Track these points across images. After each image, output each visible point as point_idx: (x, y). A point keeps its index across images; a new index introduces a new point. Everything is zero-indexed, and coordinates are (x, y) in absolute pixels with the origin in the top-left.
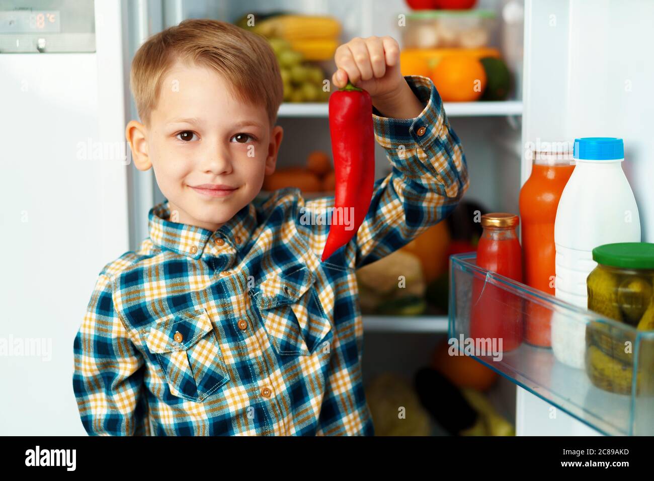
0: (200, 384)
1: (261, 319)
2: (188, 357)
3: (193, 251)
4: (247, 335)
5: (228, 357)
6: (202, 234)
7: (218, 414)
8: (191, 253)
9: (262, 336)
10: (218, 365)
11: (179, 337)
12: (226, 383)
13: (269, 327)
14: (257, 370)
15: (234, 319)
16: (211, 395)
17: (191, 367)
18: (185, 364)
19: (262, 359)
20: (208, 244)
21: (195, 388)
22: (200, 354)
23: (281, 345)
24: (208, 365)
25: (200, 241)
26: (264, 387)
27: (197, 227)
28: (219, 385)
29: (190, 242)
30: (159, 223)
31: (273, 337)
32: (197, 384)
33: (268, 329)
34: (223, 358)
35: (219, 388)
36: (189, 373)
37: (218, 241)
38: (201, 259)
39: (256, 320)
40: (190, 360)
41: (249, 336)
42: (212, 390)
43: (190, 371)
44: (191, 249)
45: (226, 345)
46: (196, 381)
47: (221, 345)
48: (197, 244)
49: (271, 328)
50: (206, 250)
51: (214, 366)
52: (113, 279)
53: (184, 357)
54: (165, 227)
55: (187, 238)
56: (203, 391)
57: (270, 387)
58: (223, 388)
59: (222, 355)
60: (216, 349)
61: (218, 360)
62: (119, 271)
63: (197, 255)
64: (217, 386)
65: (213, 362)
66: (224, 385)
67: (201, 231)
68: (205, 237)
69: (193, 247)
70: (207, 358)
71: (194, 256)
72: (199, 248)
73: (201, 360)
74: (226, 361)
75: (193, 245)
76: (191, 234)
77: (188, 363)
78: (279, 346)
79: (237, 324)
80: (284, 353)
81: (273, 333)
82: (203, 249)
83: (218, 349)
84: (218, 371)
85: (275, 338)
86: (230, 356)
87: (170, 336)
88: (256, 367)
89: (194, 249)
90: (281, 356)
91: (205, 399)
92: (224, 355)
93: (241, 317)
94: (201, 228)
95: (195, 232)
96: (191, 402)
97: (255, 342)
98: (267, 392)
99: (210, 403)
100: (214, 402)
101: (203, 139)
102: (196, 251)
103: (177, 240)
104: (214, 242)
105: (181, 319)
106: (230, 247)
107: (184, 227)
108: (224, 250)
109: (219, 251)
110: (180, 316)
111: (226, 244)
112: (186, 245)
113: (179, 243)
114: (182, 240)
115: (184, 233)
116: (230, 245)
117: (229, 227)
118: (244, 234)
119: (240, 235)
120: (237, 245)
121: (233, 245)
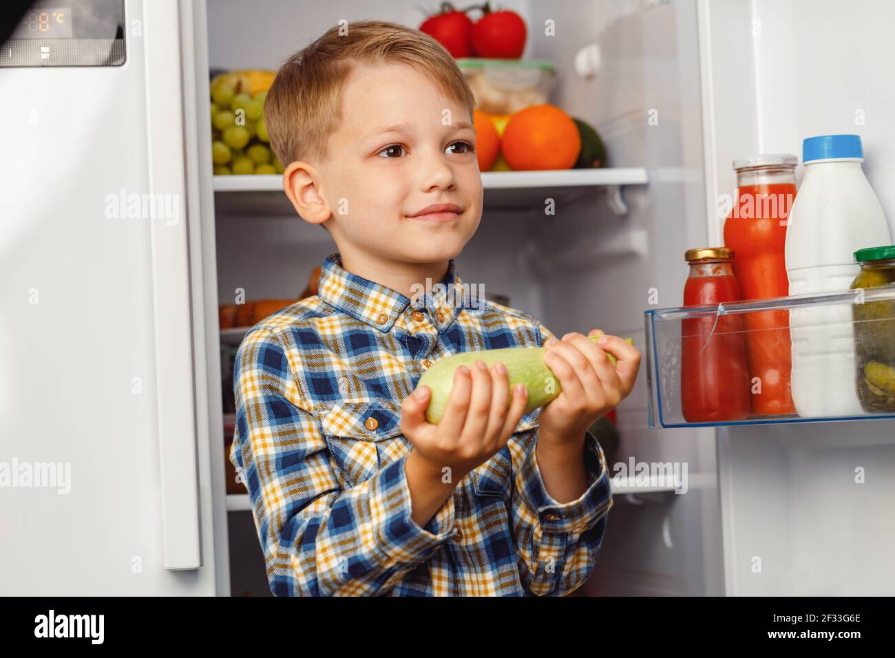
2: (379, 452)
3: (381, 321)
6: (398, 300)
8: (378, 322)
18: (371, 461)
19: (460, 492)
20: (402, 316)
23: (481, 483)
25: (394, 309)
27: (393, 291)
29: (379, 308)
30: (340, 275)
37: (416, 317)
38: (391, 333)
40: (381, 456)
44: (379, 317)
48: (388, 312)
50: (398, 323)
52: (276, 331)
53: (372, 450)
54: (350, 282)
55: (376, 301)
57: (463, 532)
63: (385, 326)
67: (398, 296)
68: (400, 306)
69: (383, 315)
71: (380, 328)
72: (390, 318)
75: (382, 313)
76: (383, 298)
77: (377, 460)
78: (478, 483)
80: (483, 493)
82: (396, 319)
89: (382, 318)
90: (479, 497)
94: (397, 292)
95: (389, 296)
101: (413, 152)
102: (386, 321)
103: (362, 301)
104: (412, 315)
105: (380, 407)
106: (430, 326)
107: (376, 286)
108: (422, 328)
109: (417, 328)
110: (380, 403)
111: (426, 321)
112: (374, 310)
113: (364, 306)
114: (370, 304)
115: (373, 294)
116: (431, 322)
118: (447, 311)
119: (443, 311)
120: (439, 323)
121: (434, 323)
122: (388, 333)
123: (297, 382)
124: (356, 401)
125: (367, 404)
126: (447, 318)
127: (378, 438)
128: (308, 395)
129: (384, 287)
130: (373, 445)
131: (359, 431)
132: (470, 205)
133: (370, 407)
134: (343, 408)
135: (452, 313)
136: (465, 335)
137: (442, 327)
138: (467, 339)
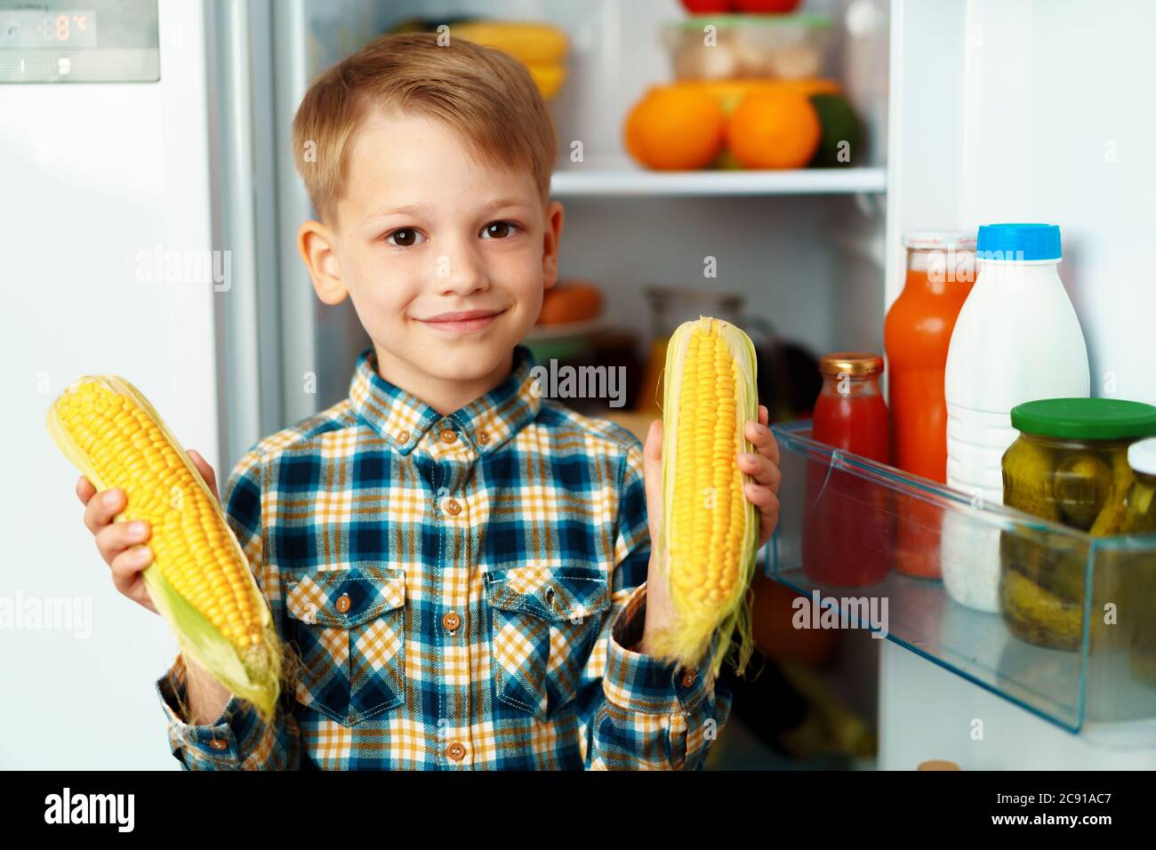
0: (356, 695)
1: (492, 628)
2: (351, 644)
3: (402, 439)
4: (451, 641)
5: (412, 666)
6: (425, 415)
7: (370, 754)
8: (398, 440)
9: (480, 655)
10: (393, 673)
11: (344, 602)
12: (398, 707)
14: (451, 708)
15: (441, 606)
16: (369, 719)
17: (351, 662)
18: (342, 654)
19: (466, 692)
20: (427, 436)
21: (347, 700)
22: (371, 644)
23: (508, 685)
24: (377, 666)
25: (417, 426)
26: (455, 741)
27: (420, 401)
28: (386, 706)
29: (402, 423)
30: (366, 376)
31: (499, 665)
32: (352, 694)
33: (495, 649)
34: (403, 665)
35: (383, 712)
36: (345, 671)
37: (446, 435)
38: (410, 457)
39: (481, 624)
40: (353, 650)
41: (456, 645)
42: (372, 712)
43: (348, 668)
44: (400, 436)
45: (416, 646)
46: (353, 688)
47: (407, 642)
48: (411, 429)
49: (502, 649)
50: (422, 444)
51: (387, 672)
52: (265, 459)
53: (344, 641)
54: (374, 386)
55: (399, 414)
56: (359, 710)
57: (467, 745)
58: (390, 713)
59: (404, 657)
60: (397, 645)
61: (395, 665)
62: (277, 448)
63: (405, 447)
64: (382, 708)
65: (387, 666)
66: (393, 709)
67: (424, 409)
68: (427, 422)
69: (404, 432)
70: (379, 654)
71: (400, 448)
72: (412, 437)
73: (369, 655)
75: (406, 429)
76: (407, 410)
77: (348, 654)
78: (503, 684)
79: (440, 617)
80: (508, 700)
81: (502, 660)
82: (419, 440)
83: (401, 645)
84: (390, 683)
85: (502, 669)
86: (417, 666)
87: (330, 598)
88: (451, 700)
89: (404, 435)
90: (501, 703)
91: (357, 723)
92: (407, 660)
93: (454, 608)
94: (426, 404)
95: (414, 408)
96: (333, 722)
97: (463, 658)
98: (458, 752)
99: (363, 733)
100: (370, 733)
101: (433, 239)
102: (406, 441)
103: (385, 412)
104: (439, 434)
105: (360, 576)
106: (465, 449)
107: (400, 395)
108: (453, 453)
109: (442, 452)
110: (361, 570)
111: (459, 442)
112: (396, 425)
113: (386, 419)
114: (392, 416)
115: (397, 403)
116: (466, 444)
117: (469, 414)
118: (497, 429)
119: (489, 428)
120: (480, 445)
121: (471, 446)
122: (409, 456)
123: (265, 541)
124: (334, 567)
125: (344, 572)
126: (496, 438)
127: (349, 624)
128: (273, 559)
129: (411, 396)
130: (346, 634)
131: (328, 614)
132: (516, 302)
133: (349, 576)
134: (314, 580)
135: (506, 430)
136: (521, 462)
137: (485, 450)
138: (523, 468)
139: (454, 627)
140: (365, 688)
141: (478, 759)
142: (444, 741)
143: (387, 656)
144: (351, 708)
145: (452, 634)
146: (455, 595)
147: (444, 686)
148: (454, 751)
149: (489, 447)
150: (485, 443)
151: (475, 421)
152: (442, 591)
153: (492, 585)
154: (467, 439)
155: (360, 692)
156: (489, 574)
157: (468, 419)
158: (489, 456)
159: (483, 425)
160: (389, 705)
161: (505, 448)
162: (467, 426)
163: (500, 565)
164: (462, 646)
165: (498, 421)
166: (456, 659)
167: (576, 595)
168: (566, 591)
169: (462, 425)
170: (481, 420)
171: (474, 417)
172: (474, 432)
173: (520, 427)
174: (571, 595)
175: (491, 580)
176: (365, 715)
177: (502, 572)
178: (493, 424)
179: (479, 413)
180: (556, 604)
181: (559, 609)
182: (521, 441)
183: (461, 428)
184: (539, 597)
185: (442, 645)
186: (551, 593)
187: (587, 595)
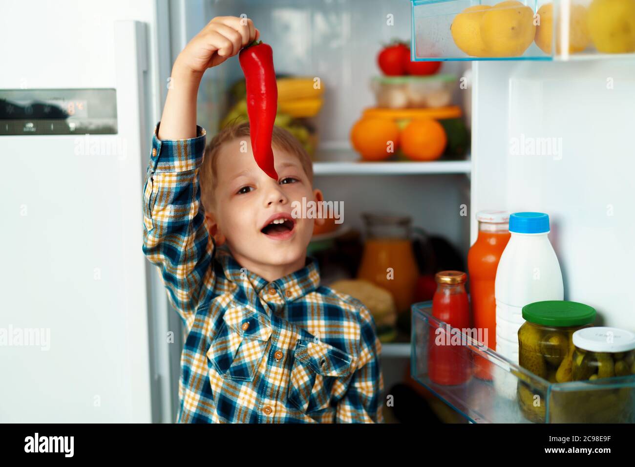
0: (234, 367)
2: (240, 344)
4: (276, 364)
6: (260, 282)
10: (253, 366)
11: (246, 326)
12: (248, 382)
13: (294, 374)
14: (269, 393)
15: (276, 347)
16: (233, 380)
17: (237, 352)
18: (235, 347)
19: (277, 389)
21: (228, 367)
22: (248, 349)
23: (293, 393)
24: (247, 360)
26: (268, 405)
27: (257, 275)
28: (243, 379)
31: (292, 383)
32: (231, 366)
34: (260, 365)
35: (241, 381)
36: (233, 354)
37: (271, 291)
40: (240, 348)
41: (277, 366)
42: (237, 378)
46: (233, 364)
47: (264, 356)
49: (295, 376)
51: (251, 365)
53: (238, 342)
56: (231, 374)
57: (273, 408)
58: (244, 383)
59: (261, 362)
61: (255, 363)
64: (241, 378)
65: (251, 362)
66: (246, 382)
67: (259, 279)
68: (261, 285)
70: (250, 355)
73: (245, 353)
74: (260, 368)
77: (237, 348)
79: (274, 352)
80: (292, 399)
81: (293, 381)
83: (261, 356)
85: (293, 385)
86: (263, 367)
88: (269, 390)
91: (228, 379)
92: (262, 364)
93: (282, 349)
96: (217, 373)
97: (279, 373)
98: (268, 411)
99: (228, 385)
100: (231, 387)
104: (268, 290)
106: (280, 298)
108: (274, 299)
109: (269, 299)
111: (277, 295)
116: (280, 296)
117: (283, 281)
118: (296, 291)
119: (292, 290)
120: (286, 297)
121: (282, 297)
126: (295, 295)
135: (300, 292)
136: (308, 307)
137: (288, 300)
138: (309, 310)
139: (279, 358)
140: (238, 366)
141: (277, 415)
142: (263, 404)
143: (253, 358)
144: (228, 371)
145: (277, 361)
146: (283, 343)
147: (268, 382)
148: (266, 410)
149: (290, 299)
150: (289, 296)
151: (286, 285)
152: (278, 339)
153: (300, 346)
154: (281, 293)
155: (235, 367)
156: (301, 340)
157: (283, 284)
158: (290, 303)
159: (289, 288)
160: (245, 379)
161: (299, 301)
162: (282, 287)
163: (306, 338)
164: (280, 368)
165: (297, 287)
166: (276, 373)
167: (334, 365)
168: (331, 362)
169: (279, 286)
170: (289, 285)
171: (285, 283)
172: (284, 290)
173: (308, 292)
174: (332, 365)
175: (300, 344)
176: (232, 378)
177: (307, 342)
178: (294, 288)
179: (288, 282)
180: (324, 367)
181: (324, 370)
182: (308, 298)
183: (279, 288)
184: (318, 362)
185: (271, 365)
186: (323, 361)
187: (340, 367)
